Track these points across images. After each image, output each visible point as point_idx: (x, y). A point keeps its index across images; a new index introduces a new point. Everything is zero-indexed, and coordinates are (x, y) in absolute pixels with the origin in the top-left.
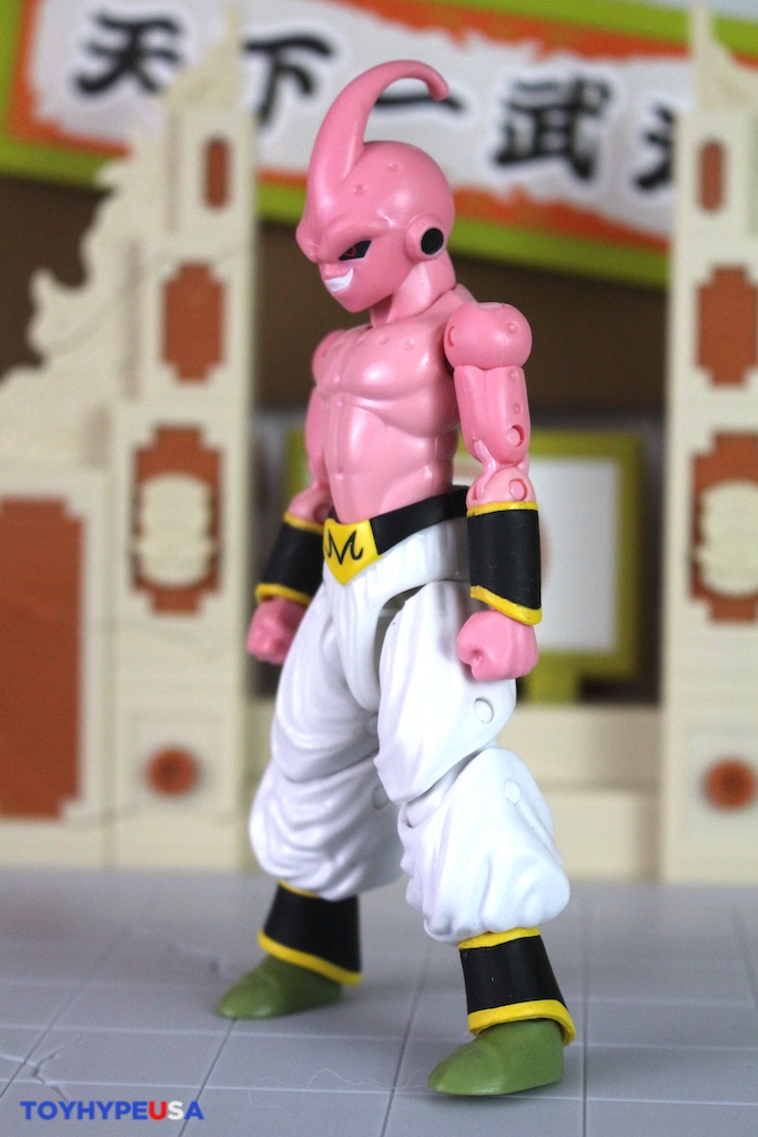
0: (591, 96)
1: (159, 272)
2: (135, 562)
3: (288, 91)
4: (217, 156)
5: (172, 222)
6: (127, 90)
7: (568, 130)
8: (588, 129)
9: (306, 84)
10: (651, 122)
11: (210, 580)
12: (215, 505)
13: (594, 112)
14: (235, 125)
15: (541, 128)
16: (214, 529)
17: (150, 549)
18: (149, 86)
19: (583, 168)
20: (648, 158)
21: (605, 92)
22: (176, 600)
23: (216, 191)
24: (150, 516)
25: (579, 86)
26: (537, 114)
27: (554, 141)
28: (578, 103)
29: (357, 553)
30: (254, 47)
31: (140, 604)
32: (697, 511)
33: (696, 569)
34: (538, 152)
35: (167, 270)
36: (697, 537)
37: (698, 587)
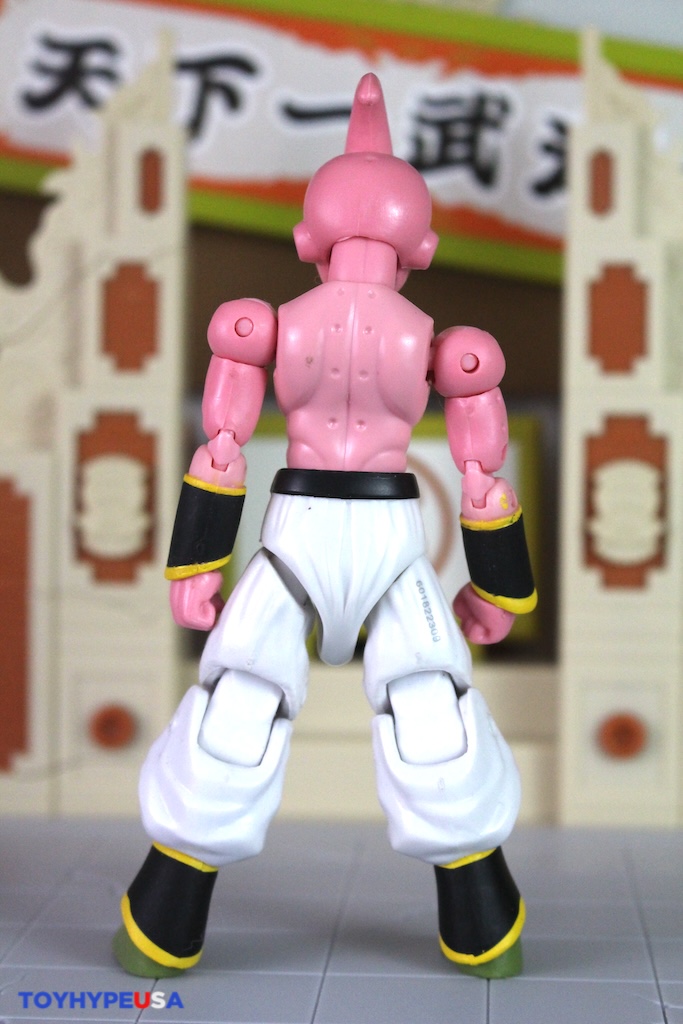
0: (492, 110)
1: (99, 270)
2: (78, 535)
3: (216, 106)
4: (151, 165)
5: (110, 225)
6: (70, 105)
7: (472, 141)
8: (489, 139)
9: (233, 100)
10: (546, 133)
11: (147, 552)
12: (151, 483)
13: (495, 124)
14: (168, 138)
15: (446, 140)
16: (150, 505)
17: (91, 523)
18: (90, 102)
19: (485, 175)
20: (545, 166)
21: (504, 106)
22: (114, 570)
23: (151, 198)
24: (91, 494)
25: (481, 101)
26: (443, 126)
27: (458, 151)
28: (481, 116)
30: (185, 66)
31: (82, 574)
32: (590, 487)
33: (589, 540)
34: (444, 161)
35: (106, 269)
36: (590, 510)
37: (591, 556)
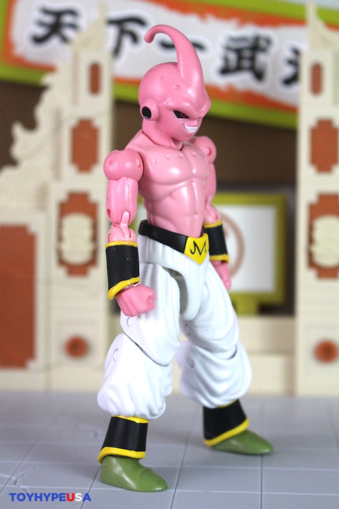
0: (262, 43)
1: (69, 123)
2: (60, 253)
3: (127, 42)
4: (95, 71)
5: (75, 101)
6: (55, 42)
7: (252, 59)
8: (261, 58)
9: (135, 38)
10: (289, 55)
11: (93, 261)
12: (95, 227)
13: (264, 50)
14: (103, 57)
15: (240, 58)
16: (95, 239)
17: (66, 247)
18: (65, 40)
19: (259, 75)
20: (288, 71)
21: (269, 41)
22: (78, 270)
23: (95, 87)
24: (66, 233)
25: (257, 39)
26: (238, 51)
27: (246, 63)
28: (257, 46)
30: (111, 22)
32: (311, 229)
33: (310, 255)
34: (239, 68)
35: (73, 122)
36: (311, 240)
37: (311, 263)
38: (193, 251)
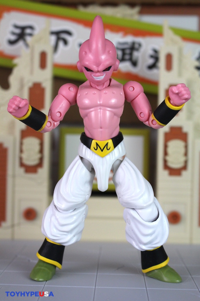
0: (136, 46)
1: (28, 85)
2: (21, 159)
3: (61, 44)
4: (43, 56)
5: (32, 72)
6: (21, 43)
7: (131, 54)
8: (136, 54)
9: (65, 42)
10: (151, 52)
11: (40, 164)
12: (42, 144)
13: (137, 50)
14: (49, 51)
15: (124, 54)
16: (41, 151)
17: (24, 156)
19: (134, 64)
20: (151, 61)
21: (140, 45)
22: (31, 169)
23: (43, 65)
24: (24, 147)
25: (133, 43)
26: (123, 50)
27: (127, 57)
28: (133, 48)
29: (108, 148)
30: (53, 33)
31: (22, 170)
32: (166, 147)
33: (165, 161)
34: (123, 60)
35: (30, 84)
36: (166, 153)
37: (166, 166)
38: (96, 148)
